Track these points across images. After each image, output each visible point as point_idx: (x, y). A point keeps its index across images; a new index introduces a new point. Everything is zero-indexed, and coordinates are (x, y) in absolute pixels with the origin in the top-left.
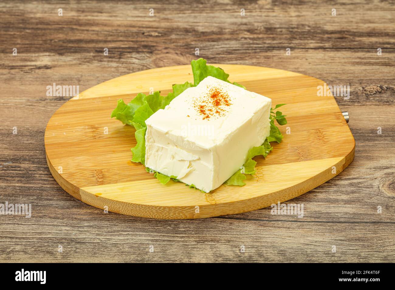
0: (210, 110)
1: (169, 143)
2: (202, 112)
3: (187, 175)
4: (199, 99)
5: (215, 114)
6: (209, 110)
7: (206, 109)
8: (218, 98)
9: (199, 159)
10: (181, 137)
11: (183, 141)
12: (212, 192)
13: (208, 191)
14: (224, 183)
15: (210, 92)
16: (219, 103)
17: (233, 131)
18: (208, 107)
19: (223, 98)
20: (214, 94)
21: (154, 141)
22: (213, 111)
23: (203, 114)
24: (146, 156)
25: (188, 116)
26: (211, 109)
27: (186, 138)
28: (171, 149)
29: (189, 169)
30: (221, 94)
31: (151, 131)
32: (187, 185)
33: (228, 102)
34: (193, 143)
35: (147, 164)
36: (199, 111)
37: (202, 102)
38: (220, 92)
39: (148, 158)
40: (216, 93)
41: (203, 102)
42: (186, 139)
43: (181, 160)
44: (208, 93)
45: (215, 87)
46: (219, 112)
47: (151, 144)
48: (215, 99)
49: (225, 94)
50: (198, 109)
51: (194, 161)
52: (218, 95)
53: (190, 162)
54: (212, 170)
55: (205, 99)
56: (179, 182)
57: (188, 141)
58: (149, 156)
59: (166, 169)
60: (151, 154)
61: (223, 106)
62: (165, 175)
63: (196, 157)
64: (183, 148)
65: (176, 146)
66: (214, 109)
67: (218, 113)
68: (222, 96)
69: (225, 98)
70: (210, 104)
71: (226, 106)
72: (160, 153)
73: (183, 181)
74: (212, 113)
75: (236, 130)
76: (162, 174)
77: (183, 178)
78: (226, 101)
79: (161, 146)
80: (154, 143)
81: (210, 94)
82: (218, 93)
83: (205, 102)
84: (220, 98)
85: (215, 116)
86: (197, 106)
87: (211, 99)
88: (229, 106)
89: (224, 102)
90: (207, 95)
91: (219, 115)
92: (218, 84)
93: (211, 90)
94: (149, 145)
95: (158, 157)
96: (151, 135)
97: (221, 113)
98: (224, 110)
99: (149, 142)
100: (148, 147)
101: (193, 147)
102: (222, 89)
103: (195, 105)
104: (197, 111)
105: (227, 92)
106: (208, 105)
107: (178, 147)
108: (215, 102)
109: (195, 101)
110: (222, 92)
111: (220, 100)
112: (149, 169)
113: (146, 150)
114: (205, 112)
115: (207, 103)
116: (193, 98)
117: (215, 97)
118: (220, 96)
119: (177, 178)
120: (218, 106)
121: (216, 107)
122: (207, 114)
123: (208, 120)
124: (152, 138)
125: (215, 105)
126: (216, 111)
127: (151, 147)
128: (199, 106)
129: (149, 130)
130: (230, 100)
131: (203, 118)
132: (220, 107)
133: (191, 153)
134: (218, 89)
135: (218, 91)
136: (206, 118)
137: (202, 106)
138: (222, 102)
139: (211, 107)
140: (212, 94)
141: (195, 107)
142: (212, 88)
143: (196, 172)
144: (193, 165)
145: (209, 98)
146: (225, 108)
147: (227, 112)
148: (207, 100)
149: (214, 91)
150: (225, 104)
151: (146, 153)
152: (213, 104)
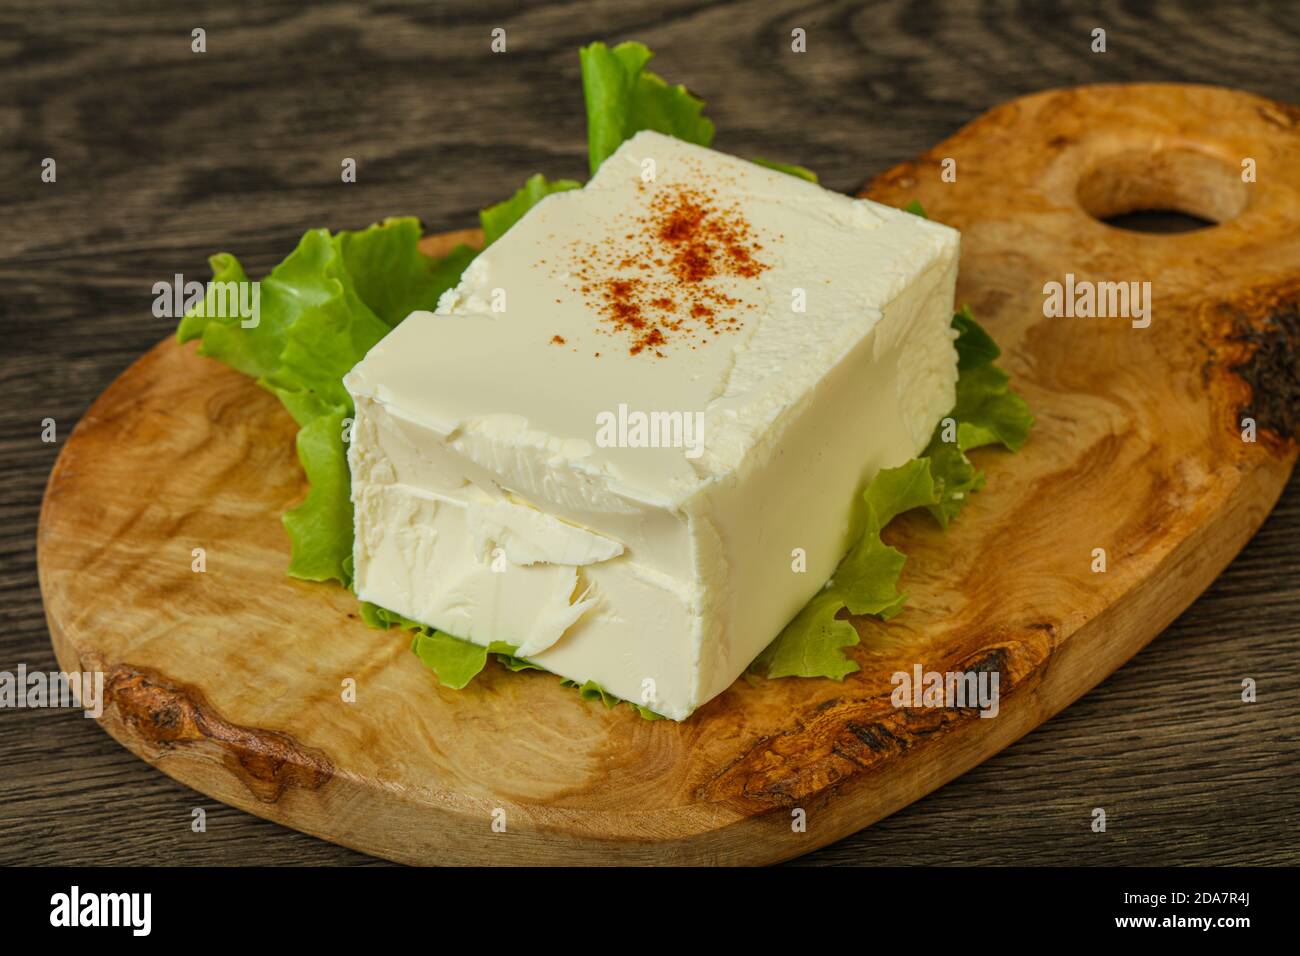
0: (665, 303)
1: (468, 483)
2: (626, 313)
3: (568, 636)
4: (603, 249)
5: (690, 323)
6: (655, 303)
7: (642, 297)
8: (697, 240)
9: (626, 554)
10: (531, 451)
11: (539, 470)
12: (700, 716)
13: (680, 714)
14: (749, 669)
15: (658, 213)
16: (704, 262)
18: (651, 288)
19: (720, 238)
20: (674, 222)
21: (395, 473)
22: (679, 310)
23: (629, 327)
24: (357, 547)
25: (559, 340)
26: (667, 295)
27: (552, 456)
28: (483, 506)
29: (579, 607)
30: (710, 217)
31: (375, 426)
32: (570, 684)
33: (746, 259)
34: (595, 482)
35: (363, 584)
36: (611, 312)
37: (618, 262)
38: (705, 207)
39: (367, 558)
40: (684, 214)
41: (627, 263)
42: (553, 462)
43: (537, 563)
44: (647, 215)
45: (677, 186)
46: (709, 312)
47: (378, 488)
48: (685, 244)
49: (729, 219)
50: (604, 303)
51: (599, 564)
52: (695, 224)
53: (580, 570)
54: (695, 606)
55: (635, 248)
56: (533, 672)
57: (565, 470)
58: (374, 546)
59: (460, 610)
60: (381, 538)
61: (723, 281)
62: (457, 640)
63: (612, 545)
64: (539, 501)
65: (506, 493)
66: (682, 297)
67: (704, 318)
68: (714, 227)
69: (730, 239)
70: (661, 270)
71: (742, 278)
72: (426, 530)
73: (548, 664)
74: (672, 318)
75: (802, 400)
76: (444, 634)
77: (547, 652)
78: (739, 253)
79: (429, 494)
80: (396, 481)
81: (658, 223)
82: (697, 216)
83: (635, 262)
84: (707, 238)
85: (688, 331)
86: (599, 287)
87: (662, 246)
88: (752, 280)
89: (726, 257)
90: (643, 226)
91: (708, 326)
92: (692, 169)
93: (659, 200)
94: (372, 493)
95: (416, 548)
96: (375, 446)
97: (717, 314)
98: (734, 300)
99: (368, 480)
100: (365, 501)
101: (594, 499)
102: (714, 191)
103: (585, 279)
104: (598, 309)
105: (738, 209)
106: (649, 276)
107: (517, 499)
108: (684, 261)
109: (584, 262)
110: (715, 210)
111: (708, 250)
112: (378, 612)
113: (355, 519)
114: (637, 316)
115: (646, 266)
116: (575, 244)
117: (682, 236)
118: (704, 228)
119: (519, 653)
120: (700, 280)
121: (691, 284)
122: (650, 323)
123: (659, 355)
124: (384, 460)
125: (685, 273)
126: (695, 305)
127: (381, 502)
128: (609, 285)
129: (366, 420)
130: (755, 245)
131: (634, 345)
132: (709, 287)
133: (586, 528)
134: (691, 195)
135: (692, 203)
136: (647, 347)
137: (619, 282)
138: (718, 258)
139: (666, 286)
140: (664, 221)
141: (588, 290)
142: (662, 192)
143: (612, 616)
144: (596, 584)
145: (654, 244)
146: (735, 286)
147: (749, 306)
148: (645, 250)
149: (673, 203)
150: (736, 267)
151: (357, 531)
152: (674, 270)
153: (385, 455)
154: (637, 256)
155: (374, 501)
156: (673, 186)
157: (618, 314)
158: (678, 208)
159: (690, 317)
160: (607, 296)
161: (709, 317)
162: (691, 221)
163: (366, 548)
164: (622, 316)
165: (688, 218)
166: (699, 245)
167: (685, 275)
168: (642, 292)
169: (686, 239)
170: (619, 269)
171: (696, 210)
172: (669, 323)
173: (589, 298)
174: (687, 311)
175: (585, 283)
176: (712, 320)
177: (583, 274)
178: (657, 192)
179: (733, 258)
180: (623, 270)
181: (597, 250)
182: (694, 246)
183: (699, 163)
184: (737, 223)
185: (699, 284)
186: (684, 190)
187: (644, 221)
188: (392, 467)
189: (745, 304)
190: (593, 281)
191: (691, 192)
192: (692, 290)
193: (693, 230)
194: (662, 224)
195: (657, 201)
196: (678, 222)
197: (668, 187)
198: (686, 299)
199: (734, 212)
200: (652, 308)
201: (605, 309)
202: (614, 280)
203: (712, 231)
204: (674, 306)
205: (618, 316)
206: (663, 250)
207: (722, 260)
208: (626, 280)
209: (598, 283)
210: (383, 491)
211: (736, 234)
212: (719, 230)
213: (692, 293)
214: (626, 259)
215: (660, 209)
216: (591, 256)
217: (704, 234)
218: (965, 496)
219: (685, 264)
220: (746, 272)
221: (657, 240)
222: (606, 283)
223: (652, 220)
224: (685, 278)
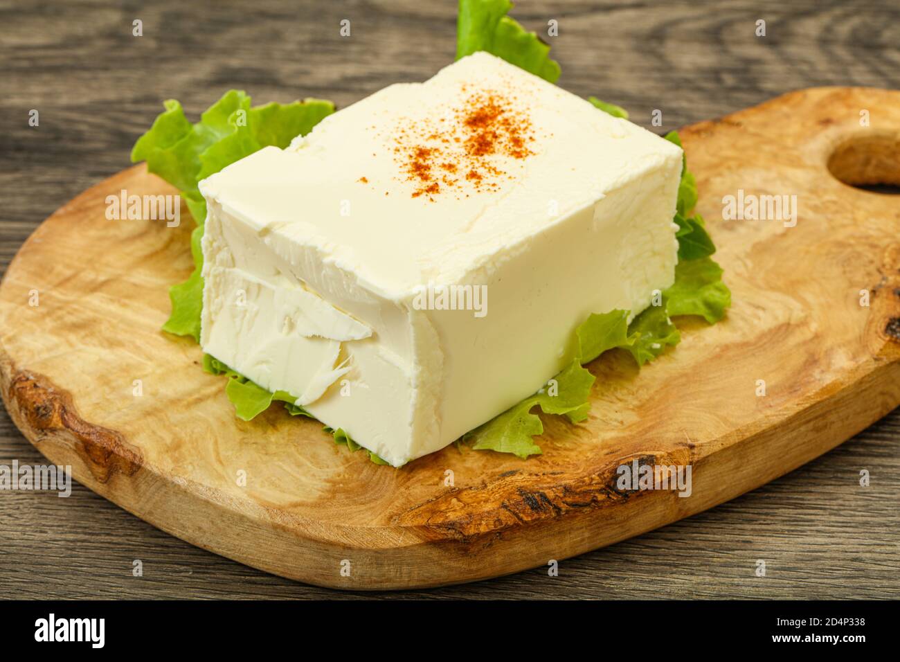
0: (450, 167)
1: (278, 273)
2: (420, 169)
3: (330, 393)
4: (421, 125)
5: (463, 182)
6: (444, 166)
7: (434, 162)
8: (490, 128)
9: (374, 338)
10: (313, 250)
11: (319, 266)
12: (413, 466)
13: (398, 462)
14: (460, 439)
15: (469, 107)
16: (489, 144)
17: (508, 246)
18: (444, 156)
19: (507, 130)
20: (478, 114)
21: (233, 259)
22: (458, 173)
23: (419, 179)
24: (204, 313)
25: (364, 180)
26: (454, 162)
27: (329, 255)
28: (287, 291)
29: (339, 372)
30: (506, 115)
31: (220, 222)
32: (329, 430)
33: (520, 146)
34: (350, 276)
35: (207, 340)
36: (409, 167)
37: (427, 136)
38: (504, 108)
39: (212, 322)
40: (487, 110)
41: (434, 137)
42: (326, 260)
43: (315, 337)
44: (461, 108)
45: (490, 91)
46: (479, 177)
47: (221, 269)
48: (480, 131)
49: (518, 118)
50: (407, 160)
51: (357, 343)
52: (493, 117)
53: (343, 345)
54: (413, 382)
55: (446, 127)
56: (305, 418)
57: (333, 266)
58: (216, 313)
59: (264, 366)
60: (222, 307)
61: (499, 158)
62: (261, 388)
63: (364, 330)
64: (322, 292)
65: (302, 283)
66: (464, 166)
67: (474, 180)
68: (506, 122)
69: (513, 132)
70: (457, 144)
71: (513, 158)
72: (252, 305)
73: (315, 413)
75: (522, 244)
76: (253, 383)
77: (316, 403)
78: (517, 142)
79: (254, 278)
80: (234, 266)
81: (467, 114)
82: (497, 112)
83: (440, 137)
84: (498, 128)
85: (459, 187)
86: (407, 149)
87: (464, 129)
88: (520, 160)
89: (507, 143)
90: (454, 114)
91: (475, 186)
92: (504, 82)
93: (474, 99)
94: (217, 272)
95: (243, 318)
96: (220, 237)
97: (484, 179)
98: (501, 172)
99: (215, 262)
100: (211, 278)
101: (351, 291)
102: (515, 98)
103: (399, 143)
104: (401, 164)
105: (528, 112)
106: (446, 148)
107: (308, 288)
108: (475, 141)
109: (403, 131)
110: (511, 110)
111: (495, 136)
112: (213, 362)
113: (204, 290)
114: (426, 172)
115: (447, 141)
116: (401, 119)
117: (480, 124)
118: (499, 122)
119: (297, 403)
120: (482, 155)
121: (475, 157)
122: (434, 178)
123: (432, 200)
124: (226, 248)
125: (473, 150)
126: (472, 171)
127: (223, 280)
128: (415, 150)
129: (214, 217)
130: (531, 138)
131: (416, 192)
132: (487, 160)
133: (350, 314)
134: (497, 98)
135: (496, 104)
136: (425, 193)
137: (423, 149)
138: (500, 143)
139: (456, 156)
140: (472, 113)
141: (398, 151)
142: (477, 94)
143: (361, 382)
144: (353, 357)
145: (459, 127)
146: (506, 162)
147: (510, 177)
148: (451, 130)
149: (482, 102)
150: (511, 150)
151: (204, 299)
152: (467, 146)
153: (227, 245)
154: (443, 133)
155: (218, 280)
156: (487, 91)
157: (414, 169)
158: (485, 106)
159: (465, 178)
160: (411, 156)
161: (478, 180)
162: (492, 115)
163: (210, 314)
164: (416, 171)
165: (489, 114)
166: (491, 132)
167: (473, 151)
168: (436, 157)
169: (482, 127)
170: (427, 140)
171: (497, 109)
172: (448, 181)
173: (398, 156)
174: (465, 175)
175: (398, 146)
176: (479, 182)
177: (400, 140)
178: (474, 93)
179: (512, 144)
180: (429, 141)
181: (416, 125)
182: (487, 133)
183: (512, 78)
184: (523, 121)
185: (479, 158)
186: (493, 94)
187: (457, 111)
188: (232, 255)
189: (507, 175)
190: (405, 145)
191: (499, 96)
192: (472, 161)
193: (490, 122)
194: (470, 115)
195: (470, 100)
196: (481, 115)
197: (483, 91)
198: (467, 166)
199: (524, 114)
200: (440, 169)
201: (406, 165)
202: (420, 147)
203: (503, 124)
204: (456, 169)
205: (413, 171)
206: (464, 132)
207: (503, 145)
208: (428, 148)
209: (408, 147)
210: (224, 272)
211: (520, 129)
212: (509, 124)
213: (472, 163)
214: (434, 134)
215: (472, 105)
216: (410, 129)
217: (496, 126)
218: (661, 346)
219: (476, 144)
220: (516, 155)
221: (461, 125)
222: (413, 148)
223: (463, 111)
224: (472, 153)
